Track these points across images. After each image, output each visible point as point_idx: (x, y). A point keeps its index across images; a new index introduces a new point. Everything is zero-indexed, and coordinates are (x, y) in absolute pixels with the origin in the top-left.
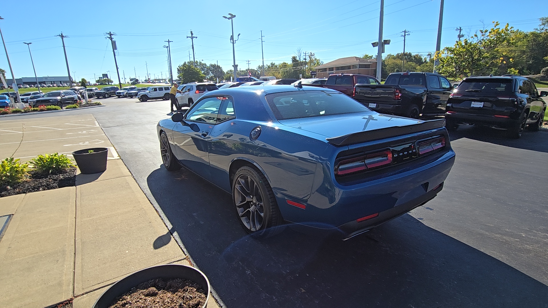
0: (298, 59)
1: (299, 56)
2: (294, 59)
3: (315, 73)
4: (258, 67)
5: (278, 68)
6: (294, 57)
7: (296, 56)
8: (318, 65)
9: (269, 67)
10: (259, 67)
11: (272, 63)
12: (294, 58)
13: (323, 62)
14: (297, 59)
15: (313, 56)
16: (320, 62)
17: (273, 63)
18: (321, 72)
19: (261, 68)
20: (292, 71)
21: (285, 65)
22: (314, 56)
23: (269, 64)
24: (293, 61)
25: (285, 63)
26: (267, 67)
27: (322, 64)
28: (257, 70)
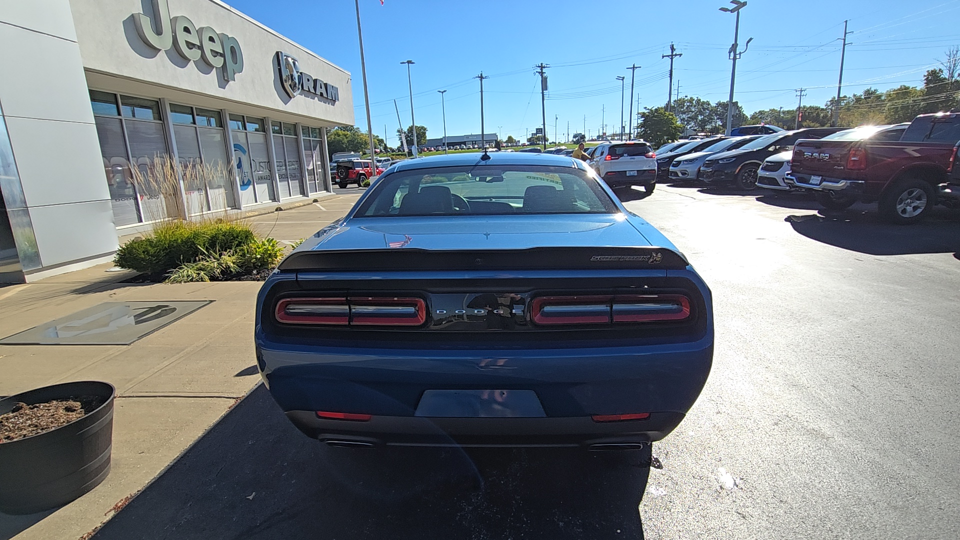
0: (945, 75)
1: (950, 68)
2: (933, 77)
4: (829, 101)
5: (883, 101)
6: (932, 71)
7: (940, 70)
9: (858, 100)
10: (832, 102)
11: (868, 90)
12: (934, 73)
14: (942, 76)
17: (873, 89)
19: (836, 102)
20: (921, 106)
21: (904, 92)
23: (860, 92)
24: (928, 81)
25: (906, 88)
26: (853, 101)
28: (825, 107)
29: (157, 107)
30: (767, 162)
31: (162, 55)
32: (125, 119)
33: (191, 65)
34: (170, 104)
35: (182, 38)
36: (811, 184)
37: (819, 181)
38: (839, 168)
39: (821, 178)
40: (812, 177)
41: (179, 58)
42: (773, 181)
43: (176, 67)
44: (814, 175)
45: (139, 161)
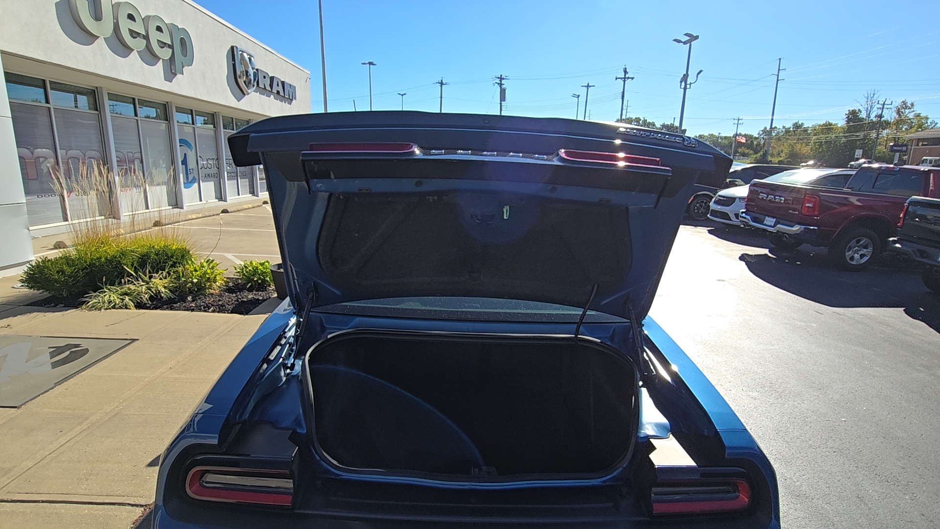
0: (863, 115)
1: (867, 109)
2: (853, 116)
3: (904, 148)
4: (762, 131)
5: (809, 134)
6: (853, 111)
7: (859, 110)
8: (920, 130)
9: (787, 131)
10: (764, 131)
11: (796, 123)
12: (854, 113)
13: (936, 124)
14: (861, 116)
15: (910, 108)
16: (927, 123)
17: (800, 123)
18: (922, 145)
19: (767, 132)
20: (842, 142)
21: (828, 128)
22: (912, 110)
23: (789, 125)
24: (849, 120)
25: (830, 124)
26: (782, 131)
27: (932, 128)
28: (757, 136)
29: (93, 95)
30: (719, 196)
31: (101, 42)
32: (54, 108)
33: (134, 55)
34: (108, 93)
35: (125, 26)
36: (765, 225)
37: (774, 223)
38: (793, 212)
39: (775, 220)
40: (767, 218)
41: (120, 47)
42: (725, 216)
43: (117, 56)
44: (768, 216)
45: (68, 154)
